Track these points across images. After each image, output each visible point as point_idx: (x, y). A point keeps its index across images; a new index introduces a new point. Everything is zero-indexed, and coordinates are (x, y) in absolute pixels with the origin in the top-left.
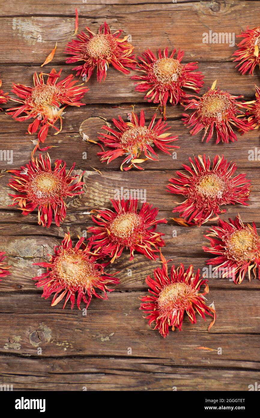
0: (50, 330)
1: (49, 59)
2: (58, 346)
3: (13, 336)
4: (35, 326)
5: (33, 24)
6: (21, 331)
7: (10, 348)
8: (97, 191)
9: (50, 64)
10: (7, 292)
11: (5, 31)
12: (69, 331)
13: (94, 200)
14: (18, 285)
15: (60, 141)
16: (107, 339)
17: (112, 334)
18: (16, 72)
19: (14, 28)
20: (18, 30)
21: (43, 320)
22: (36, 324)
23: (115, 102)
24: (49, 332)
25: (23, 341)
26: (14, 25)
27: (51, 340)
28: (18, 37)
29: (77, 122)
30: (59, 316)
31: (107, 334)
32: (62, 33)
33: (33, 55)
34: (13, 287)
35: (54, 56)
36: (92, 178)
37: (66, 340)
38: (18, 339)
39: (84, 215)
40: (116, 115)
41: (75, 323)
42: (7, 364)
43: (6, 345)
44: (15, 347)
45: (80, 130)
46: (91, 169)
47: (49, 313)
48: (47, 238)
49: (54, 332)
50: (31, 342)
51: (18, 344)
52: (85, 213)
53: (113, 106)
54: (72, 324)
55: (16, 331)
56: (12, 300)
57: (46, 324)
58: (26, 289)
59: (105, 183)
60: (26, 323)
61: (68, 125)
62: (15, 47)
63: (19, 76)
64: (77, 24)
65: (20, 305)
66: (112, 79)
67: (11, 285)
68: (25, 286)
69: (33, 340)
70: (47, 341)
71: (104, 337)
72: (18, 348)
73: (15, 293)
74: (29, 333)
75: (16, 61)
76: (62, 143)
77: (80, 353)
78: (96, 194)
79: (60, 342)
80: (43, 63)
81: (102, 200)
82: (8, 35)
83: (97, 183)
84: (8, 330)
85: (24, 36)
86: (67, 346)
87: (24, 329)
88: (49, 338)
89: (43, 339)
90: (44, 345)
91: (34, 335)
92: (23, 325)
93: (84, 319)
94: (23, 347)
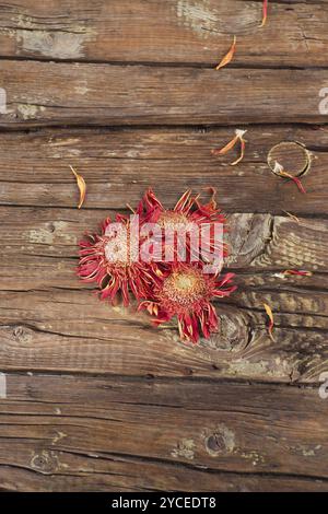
0: (233, 435)
1: (227, 59)
2: (244, 459)
3: (183, 440)
4: (211, 428)
5: (205, 10)
6: (193, 433)
7: (179, 456)
8: (292, 245)
9: (227, 66)
10: (173, 378)
11: (168, 19)
12: (258, 438)
13: (290, 258)
14: (186, 368)
15: (241, 173)
16: (312, 453)
17: (318, 447)
18: (182, 75)
19: (180, 14)
20: (184, 17)
21: (222, 421)
22: (213, 426)
23: (317, 122)
24: (231, 438)
25: (196, 448)
26: (180, 10)
27: (235, 449)
28: (185, 27)
29: (264, 148)
30: (244, 416)
31: (311, 447)
32: (244, 23)
33: (205, 52)
34: (181, 371)
36: (286, 227)
37: (255, 450)
38: (190, 443)
39: (276, 278)
40: (318, 139)
41: (266, 427)
42: (177, 477)
43: (174, 452)
44: (187, 456)
45: (269, 159)
46: (284, 215)
47: (231, 411)
48: (225, 306)
49: (238, 438)
50: (207, 450)
51: (190, 451)
52: (276, 275)
53: (313, 127)
54: (262, 429)
55: (187, 433)
56: (179, 390)
57: (227, 425)
58: (198, 375)
59: (304, 234)
60: (200, 422)
61: (251, 151)
62: (181, 41)
63: (186, 81)
64: (265, 10)
65: (191, 396)
67: (177, 368)
68: (197, 371)
69: (210, 448)
70: (229, 450)
71: (308, 451)
72: (190, 457)
73: (183, 379)
74: (204, 437)
75: (181, 61)
76: (244, 176)
77: (275, 470)
78: (291, 249)
79: (246, 452)
80: (218, 65)
81: (300, 258)
82: (171, 24)
83: (292, 234)
84: (175, 431)
85: (193, 25)
86: (257, 460)
87: (197, 430)
88: (231, 445)
89: (223, 447)
90: (225, 455)
91: (211, 439)
92: (196, 425)
93: (277, 422)
94: (197, 455)
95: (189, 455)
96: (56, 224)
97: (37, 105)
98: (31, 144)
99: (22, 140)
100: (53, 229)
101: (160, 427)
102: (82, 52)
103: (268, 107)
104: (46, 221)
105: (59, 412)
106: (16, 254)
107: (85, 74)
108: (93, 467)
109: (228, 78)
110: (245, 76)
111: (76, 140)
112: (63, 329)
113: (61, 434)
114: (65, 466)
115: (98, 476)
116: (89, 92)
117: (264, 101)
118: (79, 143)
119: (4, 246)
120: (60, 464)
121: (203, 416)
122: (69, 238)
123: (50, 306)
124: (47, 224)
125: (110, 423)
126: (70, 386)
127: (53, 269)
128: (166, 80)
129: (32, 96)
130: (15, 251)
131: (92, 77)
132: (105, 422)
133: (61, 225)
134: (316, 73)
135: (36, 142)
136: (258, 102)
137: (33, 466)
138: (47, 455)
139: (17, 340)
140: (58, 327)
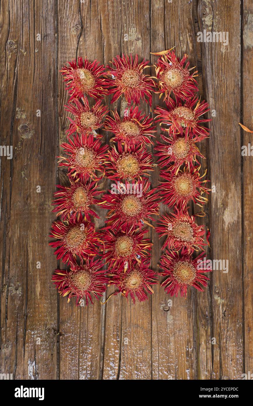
0: (30, 137)
1: (246, 129)
2: (18, 143)
3: (26, 113)
4: (32, 127)
6: (29, 118)
7: (17, 111)
9: (242, 129)
14: (62, 114)
16: (23, 176)
17: (26, 179)
18: (235, 104)
21: (36, 132)
22: (34, 128)
24: (28, 137)
25: (22, 120)
27: (23, 139)
30: (39, 143)
31: (26, 175)
35: (249, 133)
37: (23, 148)
38: (24, 117)
41: (35, 154)
42: (8, 111)
43: (19, 109)
44: (18, 115)
47: (41, 136)
49: (28, 140)
50: (21, 125)
51: (20, 116)
54: (33, 152)
55: (29, 115)
56: (51, 111)
57: (34, 135)
60: (35, 121)
65: (48, 116)
66: (229, 177)
67: (62, 109)
68: (62, 119)
69: (22, 127)
70: (22, 136)
71: (24, 174)
72: (17, 117)
74: (28, 123)
75: (244, 103)
79: (22, 144)
80: (243, 124)
86: (18, 149)
87: (30, 120)
88: (24, 137)
89: (23, 133)
90: (19, 134)
91: (27, 127)
92: (34, 119)
93: (37, 159)
94: (18, 120)
95: (18, 116)
96: (140, 41)
97: (212, 25)
98: (187, 24)
99: (189, 19)
100: (138, 39)
101: (31, 102)
102: (248, 47)
103: (216, 152)
104: (142, 36)
105: (36, 51)
106: (122, 22)
107: (233, 50)
108: (10, 70)
109: (234, 130)
110: (235, 139)
111: (191, 48)
112: (80, 50)
113: (25, 53)
114: (10, 57)
115: (6, 73)
116: (222, 53)
117: (220, 150)
118: (189, 49)
119: (126, 15)
120: (10, 54)
121: (38, 123)
122: (132, 49)
123: (93, 42)
124: (140, 36)
125: (32, 77)
126: (50, 55)
127: (114, 42)
128: (232, 95)
129: (219, 22)
130: (124, 21)
131: (232, 55)
132: (33, 75)
133: (139, 44)
134: (239, 178)
135: (189, 26)
136: (219, 146)
137: (9, 41)
138: (15, 47)
139: (73, 27)
140: (81, 47)
